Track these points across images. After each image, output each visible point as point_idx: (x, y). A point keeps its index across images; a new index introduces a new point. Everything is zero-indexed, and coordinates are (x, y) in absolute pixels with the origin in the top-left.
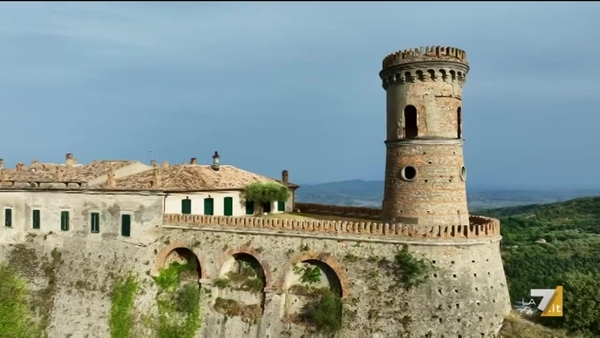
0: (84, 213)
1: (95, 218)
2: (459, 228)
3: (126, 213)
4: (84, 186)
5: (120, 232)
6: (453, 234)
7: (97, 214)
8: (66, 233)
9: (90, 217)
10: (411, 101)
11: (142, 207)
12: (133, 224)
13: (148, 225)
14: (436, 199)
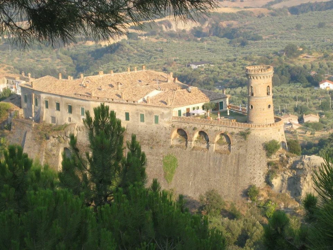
0: (137, 114)
1: (142, 116)
2: (269, 124)
3: (156, 115)
4: (136, 103)
5: (154, 122)
6: (267, 126)
7: (143, 115)
8: (128, 121)
9: (139, 115)
10: (252, 85)
11: (163, 113)
12: (159, 119)
13: (166, 120)
14: (259, 115)
